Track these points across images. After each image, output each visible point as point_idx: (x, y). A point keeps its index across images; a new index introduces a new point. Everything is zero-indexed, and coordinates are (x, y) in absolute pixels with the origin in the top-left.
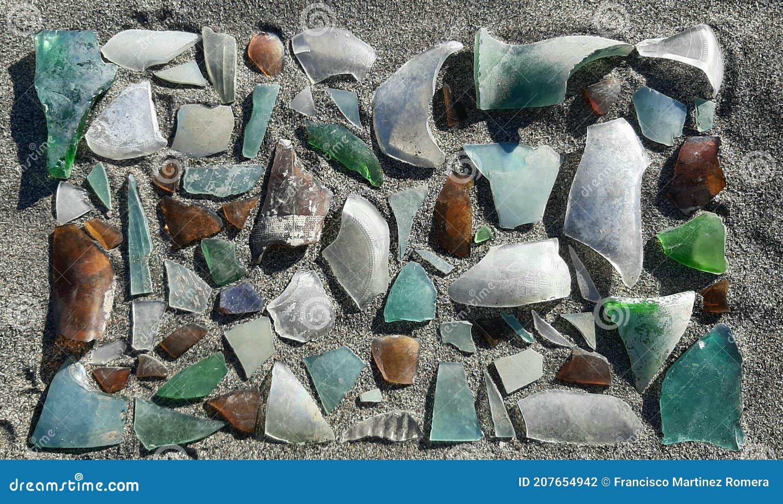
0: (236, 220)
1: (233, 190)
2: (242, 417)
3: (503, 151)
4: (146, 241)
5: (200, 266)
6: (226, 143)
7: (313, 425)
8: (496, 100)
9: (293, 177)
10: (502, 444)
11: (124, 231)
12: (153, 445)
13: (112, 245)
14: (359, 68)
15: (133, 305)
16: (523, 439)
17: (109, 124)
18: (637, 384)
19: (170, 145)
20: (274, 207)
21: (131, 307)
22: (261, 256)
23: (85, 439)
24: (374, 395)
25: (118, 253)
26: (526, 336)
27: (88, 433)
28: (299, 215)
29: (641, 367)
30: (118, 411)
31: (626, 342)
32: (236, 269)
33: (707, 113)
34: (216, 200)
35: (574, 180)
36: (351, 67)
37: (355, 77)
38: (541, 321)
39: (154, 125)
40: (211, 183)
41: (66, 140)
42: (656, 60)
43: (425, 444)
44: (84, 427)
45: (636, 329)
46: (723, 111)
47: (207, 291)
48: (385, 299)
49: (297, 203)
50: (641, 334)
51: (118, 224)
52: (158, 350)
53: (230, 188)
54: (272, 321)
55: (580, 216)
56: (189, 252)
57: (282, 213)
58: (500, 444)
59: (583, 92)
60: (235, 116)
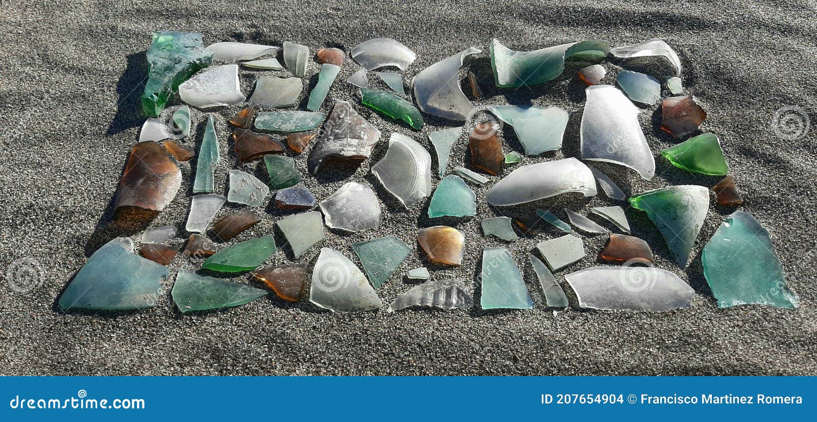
0: (297, 145)
1: (296, 127)
2: (287, 285)
3: (520, 109)
4: (216, 154)
5: (261, 174)
6: (294, 100)
7: (359, 293)
8: (511, 79)
9: (349, 118)
10: (555, 313)
11: (197, 150)
12: (189, 307)
13: (184, 158)
14: (402, 62)
15: (193, 200)
16: (575, 308)
17: (200, 83)
18: (677, 260)
19: (247, 101)
20: (331, 135)
21: (191, 200)
22: (317, 168)
23: (118, 299)
24: (422, 272)
25: (187, 165)
26: (562, 226)
27: (123, 292)
28: (352, 138)
29: (677, 243)
30: (158, 275)
31: (657, 223)
32: (293, 174)
33: (675, 84)
34: (281, 133)
35: (582, 120)
36: (396, 61)
37: (400, 67)
38: (574, 214)
39: (237, 87)
40: (279, 122)
41: (163, 83)
42: (628, 59)
43: (476, 312)
44: (120, 286)
45: (663, 209)
46: (687, 84)
47: (265, 191)
48: (429, 199)
49: (351, 132)
50: (669, 212)
51: (193, 145)
52: (210, 234)
53: (295, 125)
54: (323, 216)
55: (593, 143)
56: (254, 164)
57: (337, 137)
58: (553, 313)
59: (577, 75)
60: (303, 84)
